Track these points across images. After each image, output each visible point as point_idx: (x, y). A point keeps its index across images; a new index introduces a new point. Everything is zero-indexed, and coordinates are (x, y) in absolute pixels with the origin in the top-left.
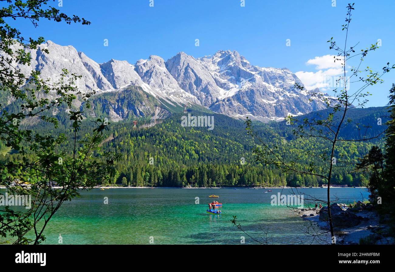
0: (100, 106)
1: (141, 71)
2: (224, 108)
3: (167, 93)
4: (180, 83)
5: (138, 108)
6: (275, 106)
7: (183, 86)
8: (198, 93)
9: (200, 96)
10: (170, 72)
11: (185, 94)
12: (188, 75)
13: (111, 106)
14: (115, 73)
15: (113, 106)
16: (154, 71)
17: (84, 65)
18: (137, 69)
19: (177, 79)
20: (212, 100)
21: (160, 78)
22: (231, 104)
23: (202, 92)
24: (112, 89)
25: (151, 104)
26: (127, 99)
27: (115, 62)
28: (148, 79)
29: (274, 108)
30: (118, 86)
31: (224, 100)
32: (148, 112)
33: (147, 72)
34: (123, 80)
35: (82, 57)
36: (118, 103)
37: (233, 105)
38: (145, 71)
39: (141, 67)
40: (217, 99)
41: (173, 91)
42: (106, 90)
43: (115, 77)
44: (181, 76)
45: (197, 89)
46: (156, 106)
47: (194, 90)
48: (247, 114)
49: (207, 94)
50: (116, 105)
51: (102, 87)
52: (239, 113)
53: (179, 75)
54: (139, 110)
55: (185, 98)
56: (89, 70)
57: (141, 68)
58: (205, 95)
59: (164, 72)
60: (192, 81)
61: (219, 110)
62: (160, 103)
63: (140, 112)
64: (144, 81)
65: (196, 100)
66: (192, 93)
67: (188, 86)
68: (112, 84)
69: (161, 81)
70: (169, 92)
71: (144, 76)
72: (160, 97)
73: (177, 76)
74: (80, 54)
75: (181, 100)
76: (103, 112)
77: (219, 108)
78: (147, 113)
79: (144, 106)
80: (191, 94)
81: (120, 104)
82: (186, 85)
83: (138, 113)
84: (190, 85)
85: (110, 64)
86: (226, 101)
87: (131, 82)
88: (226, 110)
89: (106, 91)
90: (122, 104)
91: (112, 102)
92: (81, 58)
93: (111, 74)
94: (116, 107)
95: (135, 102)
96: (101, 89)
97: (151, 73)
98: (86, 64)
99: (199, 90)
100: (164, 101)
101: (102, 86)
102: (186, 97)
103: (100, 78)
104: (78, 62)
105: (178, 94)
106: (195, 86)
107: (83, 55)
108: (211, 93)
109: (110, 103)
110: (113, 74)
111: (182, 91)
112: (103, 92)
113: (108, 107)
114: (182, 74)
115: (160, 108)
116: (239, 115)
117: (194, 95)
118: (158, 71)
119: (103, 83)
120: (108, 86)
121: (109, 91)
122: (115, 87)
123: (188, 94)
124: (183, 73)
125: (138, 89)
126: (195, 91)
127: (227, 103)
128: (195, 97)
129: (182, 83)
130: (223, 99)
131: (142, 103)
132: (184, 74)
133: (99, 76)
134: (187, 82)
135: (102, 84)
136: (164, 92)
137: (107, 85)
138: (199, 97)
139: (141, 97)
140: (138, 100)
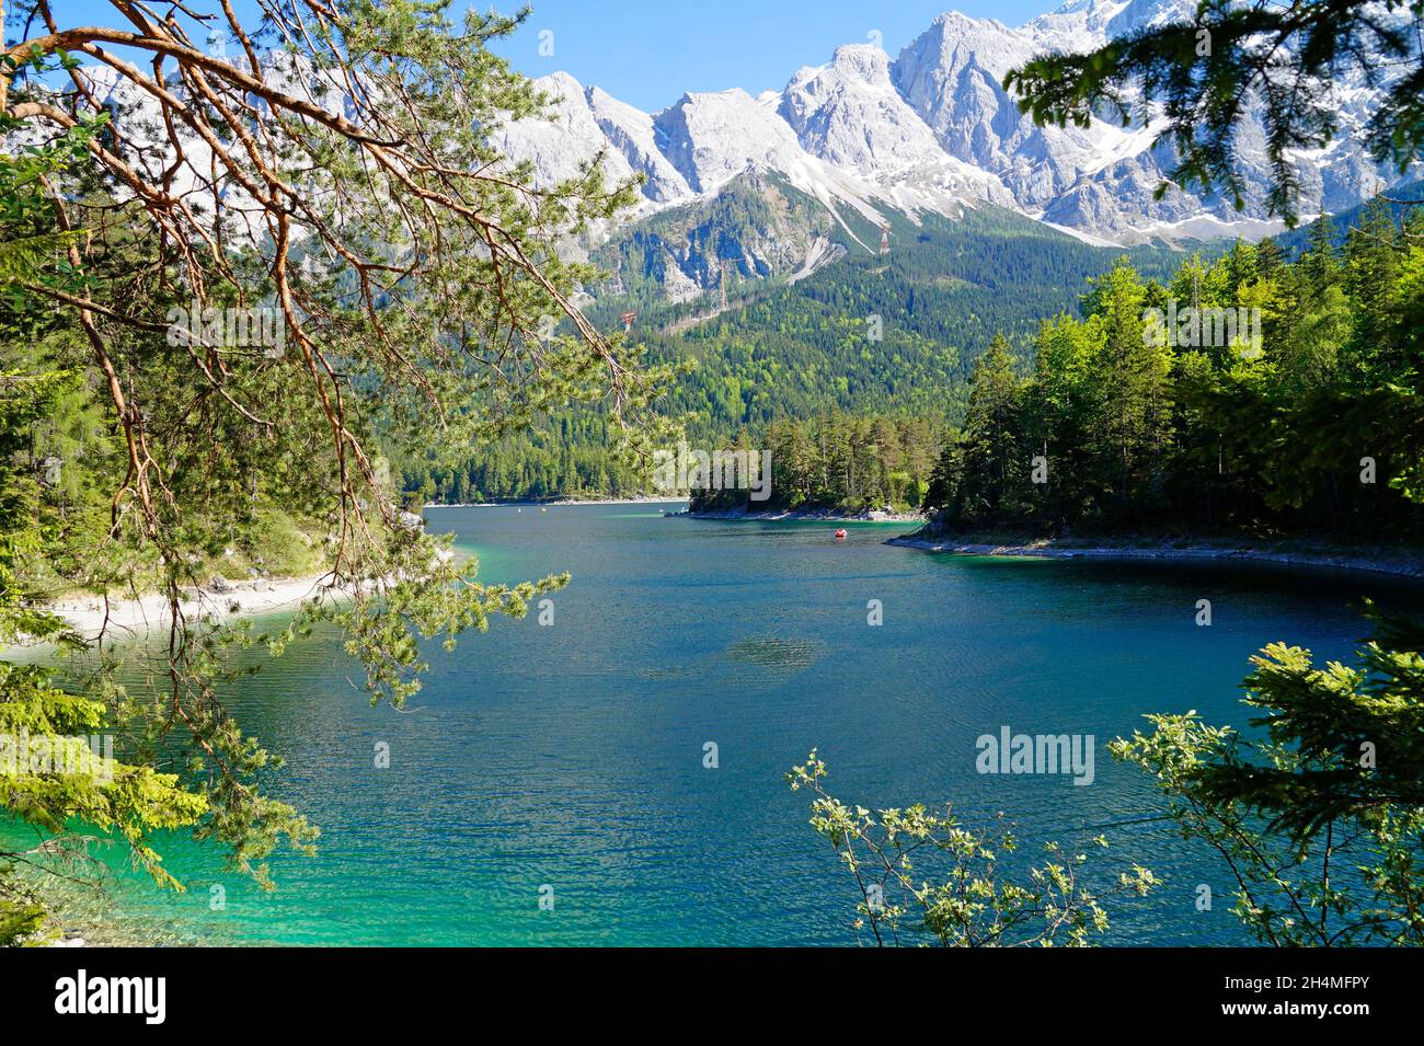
0: (637, 258)
1: (799, 113)
2: (1097, 207)
3: (881, 180)
4: (941, 131)
5: (750, 251)
6: (1323, 171)
7: (951, 144)
8: (1007, 161)
9: (1013, 171)
10: (906, 96)
11: (954, 170)
12: (968, 98)
13: (672, 253)
14: (695, 139)
15: (677, 252)
16: (840, 105)
17: (601, 127)
18: (785, 110)
19: (930, 120)
20: (1057, 180)
21: (861, 128)
22: (1130, 185)
23: (1020, 157)
24: (689, 196)
25: (800, 231)
26: (720, 224)
27: (693, 100)
28: (818, 137)
29: (1320, 178)
30: (704, 183)
31: (1100, 176)
32: (785, 260)
33: (819, 112)
34: (722, 159)
35: (594, 103)
36: (693, 242)
37: (1135, 189)
38: (809, 113)
39: (799, 98)
40: (1078, 172)
41: (907, 167)
42: (668, 201)
43: (695, 154)
44: (944, 106)
45: (1001, 148)
46: (816, 234)
47: (990, 150)
48: (1194, 218)
49: (1038, 160)
50: (687, 250)
51: (658, 194)
52: (1161, 218)
53: (937, 105)
54: (754, 256)
55: (949, 188)
56: (617, 144)
57: (799, 100)
58: (1031, 165)
59: (881, 105)
60: (985, 117)
61: (1076, 215)
62: (832, 223)
63: (757, 262)
64: (806, 147)
65: (993, 190)
66: (985, 162)
67: (968, 138)
68: (686, 178)
69: (863, 136)
70: (892, 175)
71: (808, 129)
72: (846, 197)
73: (929, 107)
74: (588, 94)
75: (930, 198)
76: (648, 274)
77: (1076, 209)
78: (780, 262)
79: (772, 240)
80: (981, 165)
81: (697, 243)
82: (963, 138)
83: (751, 265)
84: (979, 134)
85: (680, 110)
86: (1109, 175)
87: (748, 160)
88: (1103, 212)
89: (668, 205)
90: (702, 245)
91: (674, 239)
92: (592, 107)
93: (685, 145)
94: (687, 255)
95: (740, 234)
96: (654, 199)
97: (829, 115)
98: (606, 126)
99: (1010, 149)
100: (856, 213)
101: (658, 190)
102: (953, 182)
103: (650, 164)
104: (581, 124)
105: (924, 178)
106: (993, 139)
107: (599, 95)
108: (1053, 152)
109: (666, 245)
110: (691, 145)
111: (946, 159)
112: (659, 207)
113: (660, 257)
114: (948, 99)
115: (826, 243)
116: (1161, 224)
117: (990, 170)
118: (853, 104)
119: (658, 179)
120: (675, 188)
121: (676, 202)
122: (698, 189)
123: (973, 172)
124: (952, 93)
125: (761, 183)
126: (996, 153)
127: (1116, 183)
128: (996, 178)
129: (949, 132)
130: (1098, 171)
131: (762, 232)
132: (956, 97)
133: (648, 157)
134: (966, 126)
135: (657, 184)
136: (872, 176)
137: (672, 185)
138: (1006, 174)
139: (767, 210)
140: (751, 223)
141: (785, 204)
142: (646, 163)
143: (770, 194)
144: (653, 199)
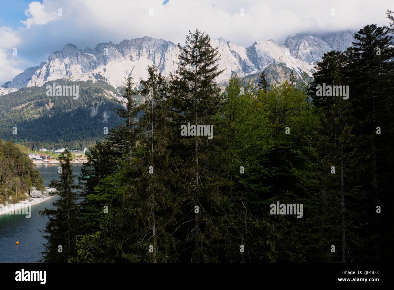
14: (258, 54)
17: (231, 52)
21: (309, 49)
24: (256, 71)
27: (258, 43)
28: (296, 52)
30: (260, 67)
33: (296, 45)
34: (265, 60)
35: (230, 45)
36: (256, 84)
42: (250, 72)
43: (258, 59)
51: (247, 70)
56: (236, 57)
62: (298, 78)
64: (292, 55)
69: (310, 51)
71: (293, 50)
72: (303, 70)
85: (254, 46)
87: (274, 60)
89: (250, 74)
92: (229, 47)
95: (270, 81)
97: (299, 46)
98: (233, 52)
104: (226, 52)
110: (257, 56)
112: (247, 74)
119: (247, 66)
121: (252, 73)
122: (259, 69)
125: (277, 66)
131: (277, 81)
133: (244, 60)
135: (247, 68)
136: (312, 63)
139: (278, 74)
140: (273, 78)
141: (284, 72)
142: (244, 62)
143: (279, 70)
144: (246, 72)
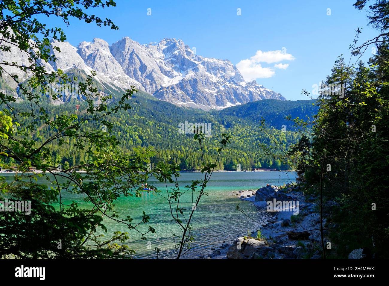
0: (38, 88)
1: (84, 54)
2: (168, 96)
3: (111, 78)
4: (125, 68)
6: (215, 96)
7: (127, 72)
8: (143, 80)
9: (145, 83)
10: (114, 56)
11: (129, 80)
12: (133, 61)
16: (98, 55)
18: (79, 52)
19: (122, 64)
20: (156, 87)
21: (104, 62)
22: (175, 91)
23: (146, 79)
27: (55, 42)
28: (91, 62)
29: (215, 97)
31: (168, 88)
32: (91, 97)
33: (91, 55)
34: (64, 62)
37: (176, 93)
38: (88, 54)
39: (84, 49)
40: (161, 86)
41: (118, 76)
44: (126, 62)
45: (141, 76)
46: (100, 91)
47: (138, 76)
48: (189, 102)
49: (151, 81)
52: (182, 101)
53: (124, 61)
54: (82, 94)
55: (129, 84)
57: (84, 50)
58: (149, 82)
59: (109, 57)
60: (137, 67)
62: (103, 88)
64: (87, 64)
65: (140, 87)
66: (137, 79)
67: (132, 72)
68: (52, 66)
69: (105, 65)
70: (114, 77)
71: (87, 59)
72: (104, 82)
73: (121, 61)
75: (125, 86)
76: (43, 95)
77: (163, 95)
80: (136, 79)
82: (131, 71)
83: (81, 97)
84: (135, 71)
86: (170, 88)
87: (73, 64)
88: (170, 97)
93: (51, 56)
97: (95, 57)
99: (143, 77)
100: (108, 86)
102: (130, 83)
105: (122, 80)
106: (139, 73)
108: (155, 79)
111: (127, 76)
114: (127, 60)
115: (103, 93)
116: (182, 102)
117: (138, 81)
118: (102, 55)
121: (48, 72)
122: (56, 70)
123: (133, 81)
124: (128, 58)
125: (81, 72)
126: (140, 77)
127: (171, 90)
128: (140, 84)
129: (127, 69)
130: (167, 86)
132: (129, 60)
134: (132, 68)
136: (108, 77)
137: (46, 67)
138: (143, 83)
